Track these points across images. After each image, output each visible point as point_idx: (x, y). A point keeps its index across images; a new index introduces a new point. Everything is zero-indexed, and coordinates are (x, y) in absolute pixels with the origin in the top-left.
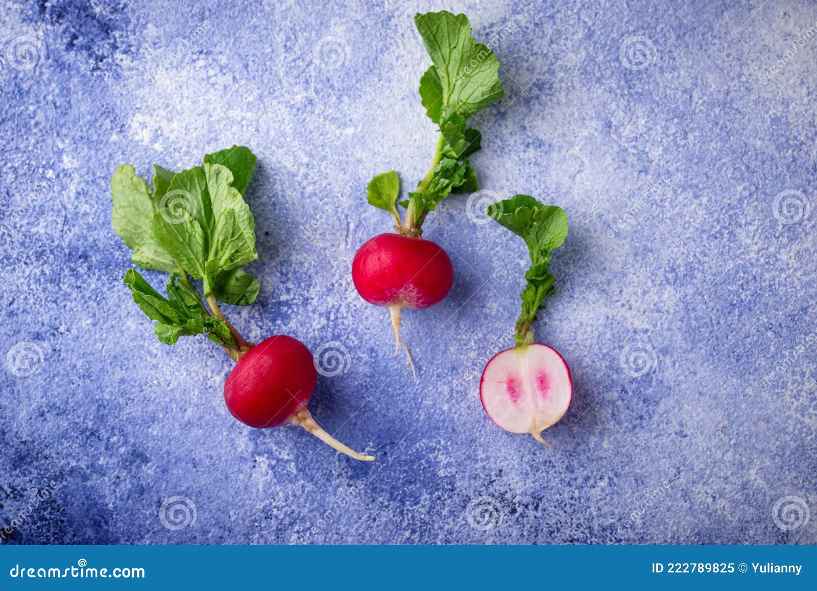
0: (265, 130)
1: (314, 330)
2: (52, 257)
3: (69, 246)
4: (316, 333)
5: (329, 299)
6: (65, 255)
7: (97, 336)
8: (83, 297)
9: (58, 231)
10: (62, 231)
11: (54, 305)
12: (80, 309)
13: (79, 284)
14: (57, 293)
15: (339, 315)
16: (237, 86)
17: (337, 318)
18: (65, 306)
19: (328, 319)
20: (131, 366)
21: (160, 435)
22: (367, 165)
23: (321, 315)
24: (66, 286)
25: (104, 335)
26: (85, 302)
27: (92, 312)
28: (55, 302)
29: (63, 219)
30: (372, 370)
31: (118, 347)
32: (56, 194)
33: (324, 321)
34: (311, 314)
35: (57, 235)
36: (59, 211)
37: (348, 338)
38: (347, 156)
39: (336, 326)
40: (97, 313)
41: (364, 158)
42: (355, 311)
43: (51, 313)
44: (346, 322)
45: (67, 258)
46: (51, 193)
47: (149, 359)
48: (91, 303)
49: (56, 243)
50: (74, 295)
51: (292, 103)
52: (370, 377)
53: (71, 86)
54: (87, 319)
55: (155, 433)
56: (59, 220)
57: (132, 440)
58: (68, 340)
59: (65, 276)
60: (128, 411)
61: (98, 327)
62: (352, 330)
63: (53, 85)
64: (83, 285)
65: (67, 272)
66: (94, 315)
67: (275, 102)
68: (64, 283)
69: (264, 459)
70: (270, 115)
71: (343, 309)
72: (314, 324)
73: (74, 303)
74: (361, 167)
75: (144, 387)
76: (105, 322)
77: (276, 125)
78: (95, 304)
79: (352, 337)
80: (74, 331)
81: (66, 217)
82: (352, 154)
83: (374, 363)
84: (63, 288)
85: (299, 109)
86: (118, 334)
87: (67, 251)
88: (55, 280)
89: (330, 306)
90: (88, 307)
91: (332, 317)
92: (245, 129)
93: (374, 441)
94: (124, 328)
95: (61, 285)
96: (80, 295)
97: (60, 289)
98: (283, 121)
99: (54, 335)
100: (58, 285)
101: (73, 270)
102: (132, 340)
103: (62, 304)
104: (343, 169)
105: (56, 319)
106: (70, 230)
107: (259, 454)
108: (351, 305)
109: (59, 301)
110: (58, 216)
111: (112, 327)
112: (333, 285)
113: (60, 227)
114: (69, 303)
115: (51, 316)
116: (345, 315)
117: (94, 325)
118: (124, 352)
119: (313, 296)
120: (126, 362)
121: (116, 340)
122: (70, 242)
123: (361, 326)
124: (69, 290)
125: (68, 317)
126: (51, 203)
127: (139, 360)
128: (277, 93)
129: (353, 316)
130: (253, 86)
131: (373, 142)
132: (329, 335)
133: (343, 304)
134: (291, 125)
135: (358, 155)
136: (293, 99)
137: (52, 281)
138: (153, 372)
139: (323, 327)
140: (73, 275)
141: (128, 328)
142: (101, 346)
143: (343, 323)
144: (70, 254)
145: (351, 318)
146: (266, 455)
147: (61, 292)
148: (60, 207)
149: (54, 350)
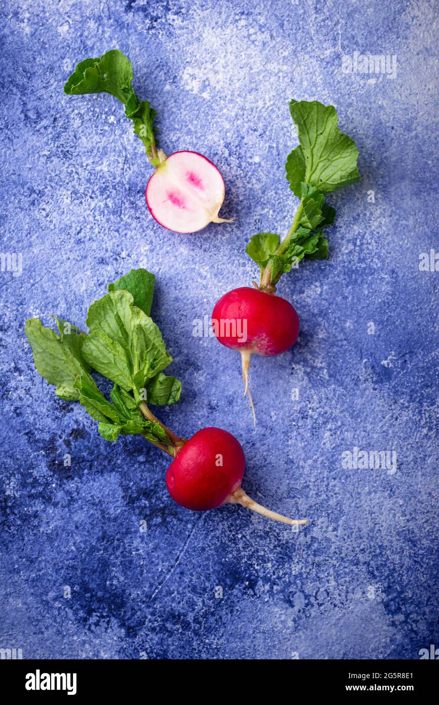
0: (298, 81)
1: (343, 255)
2: (115, 191)
3: (129, 183)
4: (345, 257)
5: (355, 227)
6: (126, 190)
7: (154, 261)
8: (141, 226)
9: (119, 169)
10: (123, 169)
11: (117, 234)
12: (139, 237)
13: (138, 215)
14: (119, 223)
15: (365, 241)
16: (274, 42)
17: (362, 244)
18: (126, 235)
19: (355, 244)
20: (184, 287)
21: (210, 346)
22: (388, 111)
23: (349, 241)
24: (127, 217)
25: (160, 260)
26: (144, 231)
27: (149, 239)
28: (117, 231)
29: (124, 158)
30: (393, 289)
31: (172, 270)
32: (117, 137)
33: (351, 247)
34: (340, 241)
35: (119, 172)
36: (120, 152)
37: (372, 261)
38: (371, 103)
39: (361, 250)
40: (154, 241)
41: (385, 105)
42: (378, 237)
43: (114, 240)
44: (370, 247)
45: (127, 192)
46: (113, 136)
47: (199, 280)
48: (148, 232)
49: (118, 179)
50: (134, 225)
51: (322, 57)
52: (392, 295)
53: (130, 42)
54: (145, 246)
55: (205, 344)
56: (120, 160)
57: (186, 351)
58: (128, 264)
59: (126, 208)
60: (182, 325)
61: (155, 253)
62: (376, 254)
63: (114, 42)
64: (141, 216)
65: (127, 205)
66: (151, 242)
67: (307, 57)
68: (125, 215)
69: (300, 367)
70: (302, 67)
71: (367, 236)
72: (343, 249)
73: (133, 231)
74: (382, 113)
75: (196, 305)
76: (161, 249)
77: (309, 77)
78: (152, 233)
79: (376, 260)
80: (134, 256)
81: (126, 157)
82: (375, 102)
83: (395, 283)
84: (124, 219)
85: (328, 63)
86: (173, 259)
87: (127, 187)
88: (117, 212)
89: (356, 233)
90: (146, 235)
91: (358, 243)
92: (281, 80)
93: (395, 351)
94: (177, 254)
95: (122, 216)
96: (139, 225)
97: (122, 220)
98: (314, 73)
99: (116, 260)
100: (120, 216)
101: (132, 203)
102: (185, 264)
103: (123, 233)
104: (367, 114)
105: (118, 246)
106: (130, 168)
107: (297, 363)
108: (375, 233)
109: (120, 230)
110: (119, 156)
111: (167, 252)
112: (359, 215)
113: (121, 165)
114: (129, 232)
115: (114, 243)
116: (369, 241)
117: (152, 251)
118: (178, 274)
119: (342, 225)
120: (179, 283)
121: (171, 264)
122: (130, 179)
123: (383, 251)
124: (129, 221)
125: (128, 244)
126: (113, 145)
127: (190, 281)
128: (309, 49)
129: (376, 242)
130: (288, 42)
131: (393, 91)
132: (356, 259)
133: (368, 232)
134: (321, 76)
135: (380, 103)
136: (323, 54)
137: (114, 213)
138: (203, 292)
139: (351, 252)
140: (133, 208)
141: (181, 254)
142: (158, 269)
143: (368, 249)
144: (129, 190)
145: (375, 244)
146: (302, 363)
147: (122, 223)
148: (121, 148)
149: (117, 273)
